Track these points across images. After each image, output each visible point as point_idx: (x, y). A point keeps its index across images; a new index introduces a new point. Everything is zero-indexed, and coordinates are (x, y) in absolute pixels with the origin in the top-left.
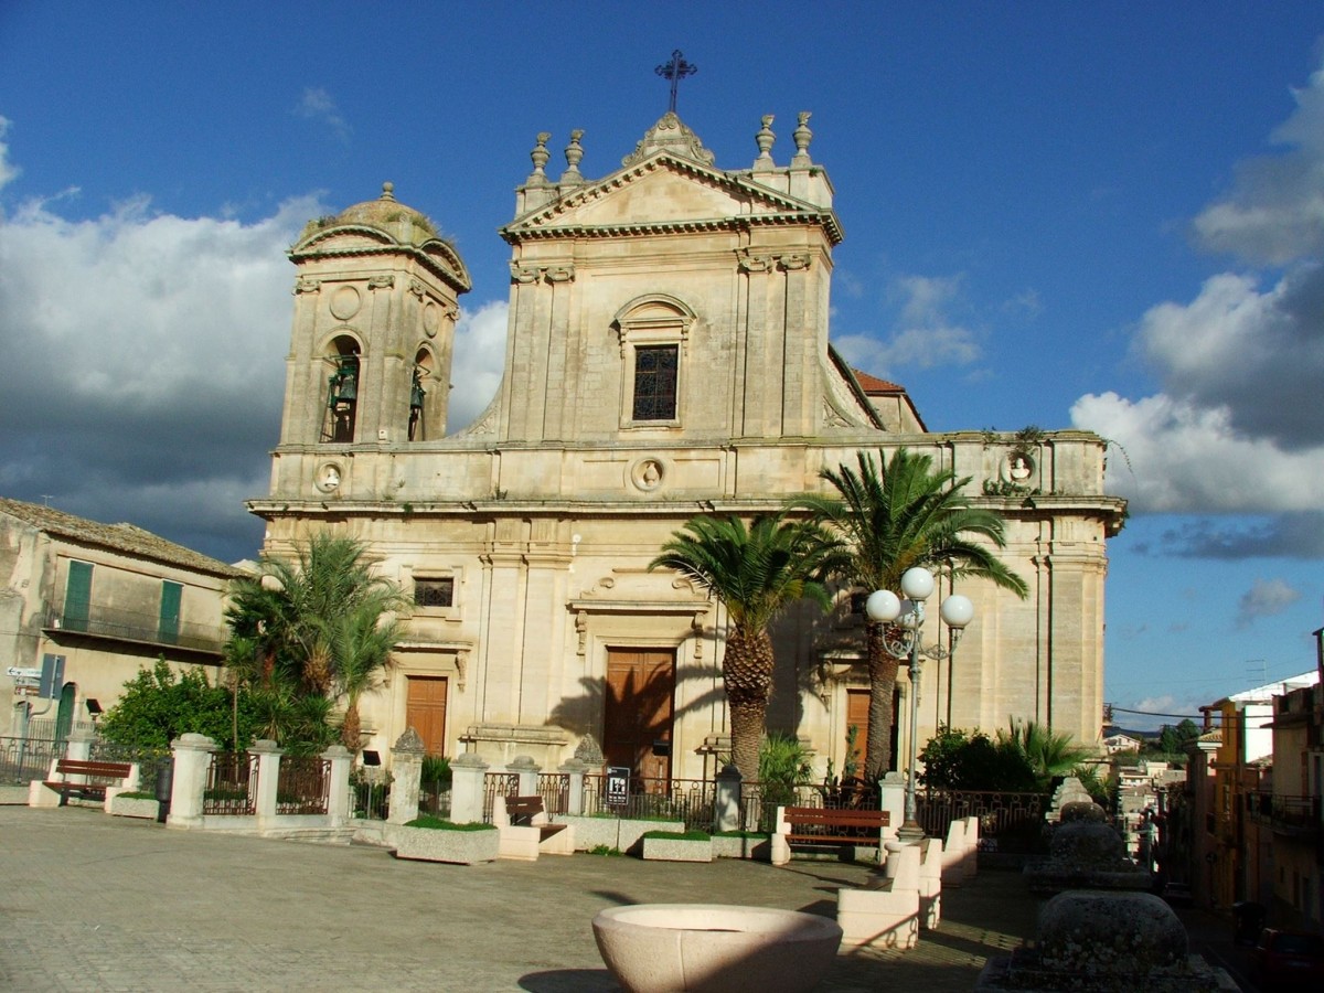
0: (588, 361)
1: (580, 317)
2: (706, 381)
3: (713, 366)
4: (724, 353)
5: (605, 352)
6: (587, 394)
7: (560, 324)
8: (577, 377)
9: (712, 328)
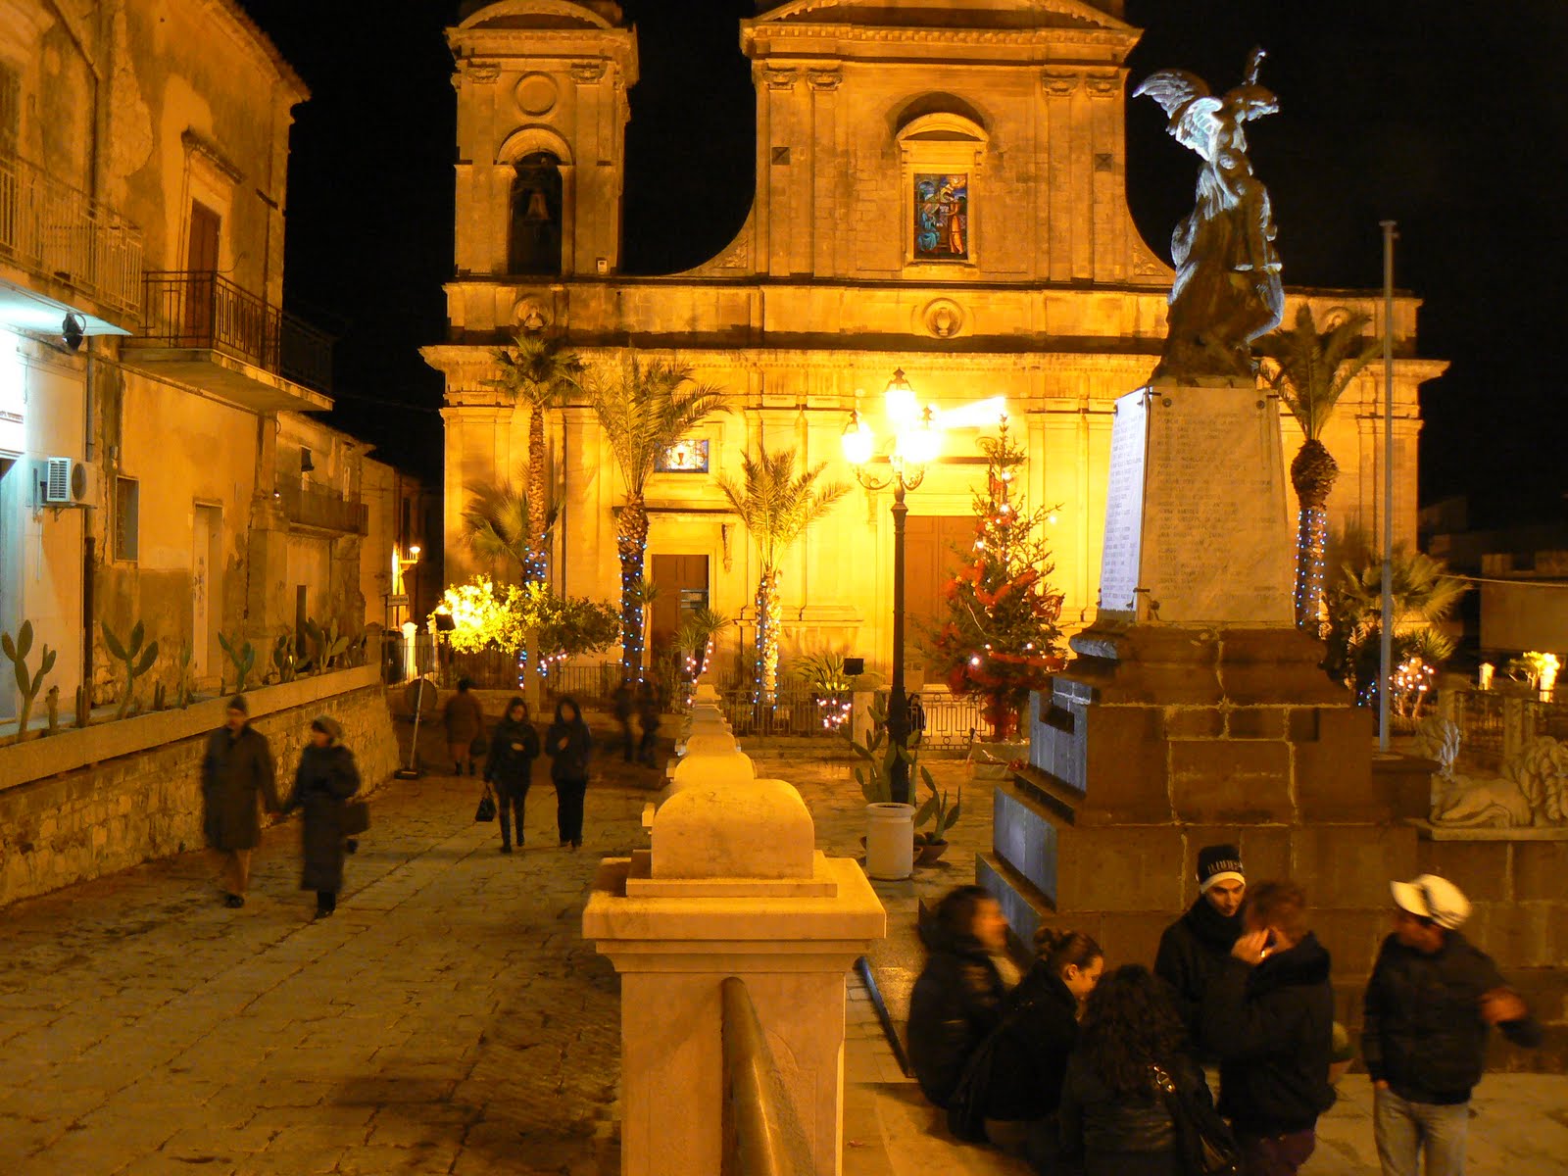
0: (859, 187)
1: (847, 134)
2: (1000, 218)
3: (1008, 200)
4: (1021, 186)
5: (879, 178)
6: (860, 226)
7: (825, 141)
8: (847, 206)
9: (1006, 156)
